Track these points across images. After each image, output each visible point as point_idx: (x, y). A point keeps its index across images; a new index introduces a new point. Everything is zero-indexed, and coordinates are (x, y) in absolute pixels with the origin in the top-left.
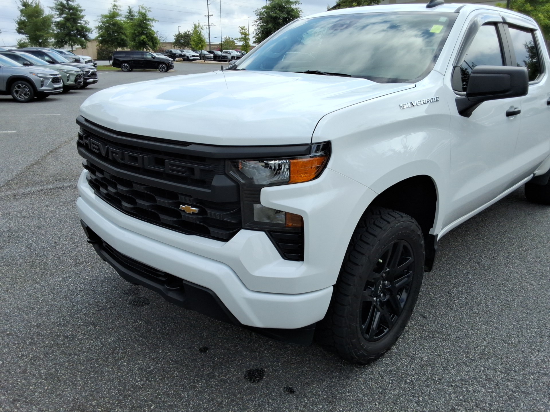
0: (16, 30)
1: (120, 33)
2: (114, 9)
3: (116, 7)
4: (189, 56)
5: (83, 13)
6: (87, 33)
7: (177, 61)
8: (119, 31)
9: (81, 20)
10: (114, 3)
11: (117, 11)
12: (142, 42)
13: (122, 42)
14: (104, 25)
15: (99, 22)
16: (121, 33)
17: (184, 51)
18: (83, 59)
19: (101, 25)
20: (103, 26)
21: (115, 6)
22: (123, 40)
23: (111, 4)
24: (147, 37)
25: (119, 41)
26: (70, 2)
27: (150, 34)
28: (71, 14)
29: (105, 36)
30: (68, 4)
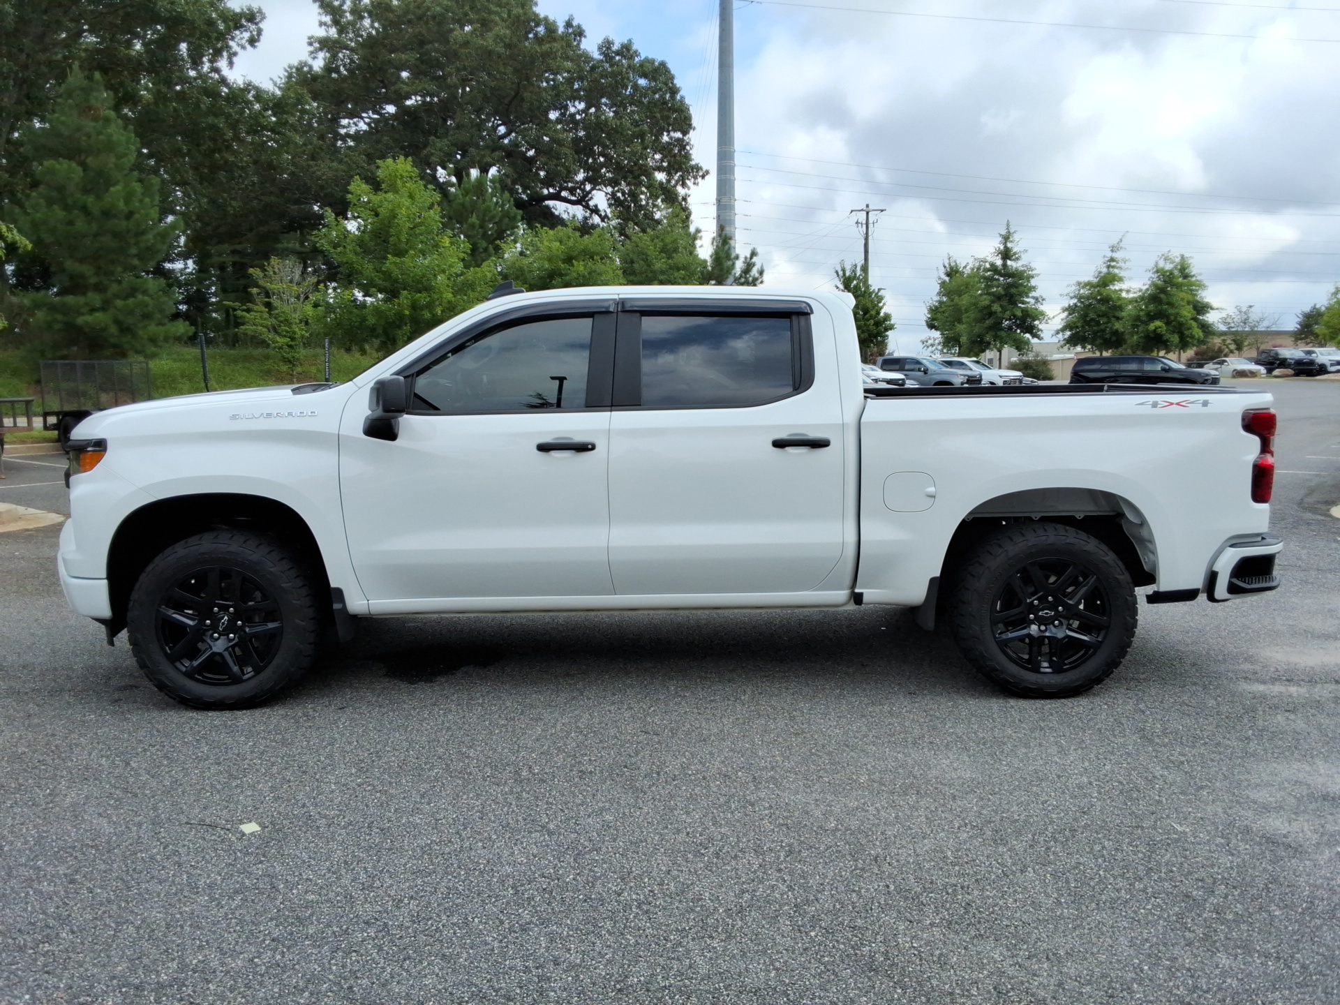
0: (927, 322)
1: (1113, 319)
2: (1109, 267)
3: (1113, 264)
4: (1328, 364)
5: (1033, 282)
6: (1037, 322)
7: (1276, 377)
8: (1111, 315)
9: (1028, 297)
10: (1109, 254)
11: (1116, 271)
12: (1152, 335)
13: (1114, 339)
14: (1082, 303)
15: (1072, 298)
16: (1114, 317)
17: (1313, 352)
18: (1001, 377)
19: (1075, 305)
20: (1079, 304)
21: (1112, 260)
22: (1116, 333)
23: (1104, 257)
24: (1168, 323)
25: (1108, 336)
26: (1009, 262)
27: (1176, 318)
28: (1010, 286)
29: (1077, 327)
30: (1005, 265)
